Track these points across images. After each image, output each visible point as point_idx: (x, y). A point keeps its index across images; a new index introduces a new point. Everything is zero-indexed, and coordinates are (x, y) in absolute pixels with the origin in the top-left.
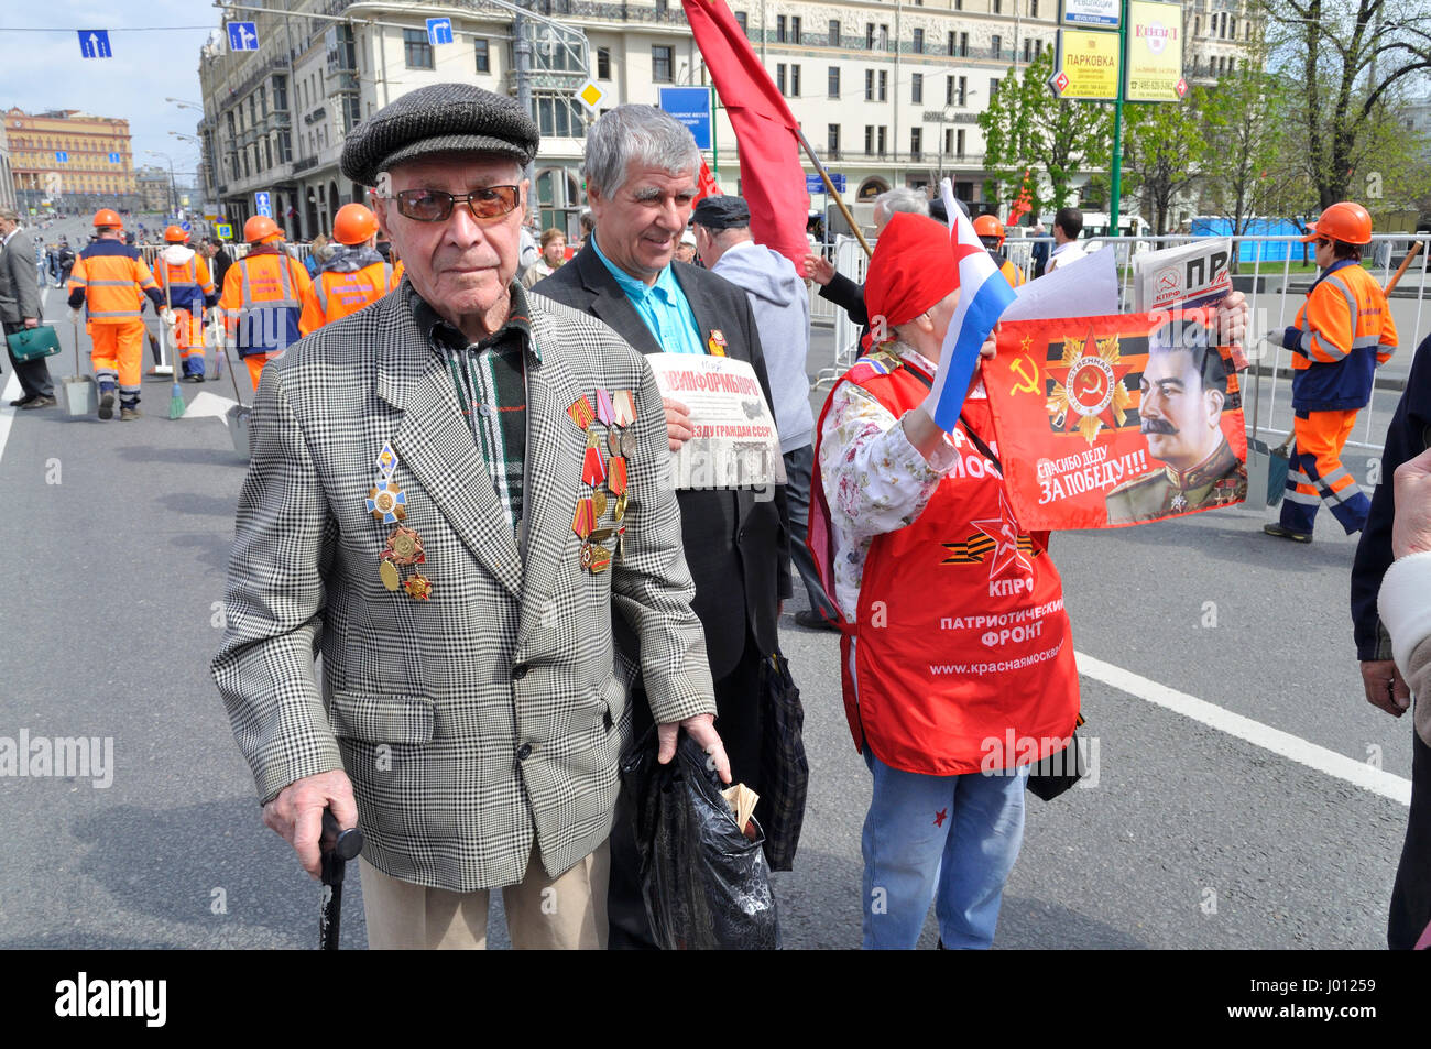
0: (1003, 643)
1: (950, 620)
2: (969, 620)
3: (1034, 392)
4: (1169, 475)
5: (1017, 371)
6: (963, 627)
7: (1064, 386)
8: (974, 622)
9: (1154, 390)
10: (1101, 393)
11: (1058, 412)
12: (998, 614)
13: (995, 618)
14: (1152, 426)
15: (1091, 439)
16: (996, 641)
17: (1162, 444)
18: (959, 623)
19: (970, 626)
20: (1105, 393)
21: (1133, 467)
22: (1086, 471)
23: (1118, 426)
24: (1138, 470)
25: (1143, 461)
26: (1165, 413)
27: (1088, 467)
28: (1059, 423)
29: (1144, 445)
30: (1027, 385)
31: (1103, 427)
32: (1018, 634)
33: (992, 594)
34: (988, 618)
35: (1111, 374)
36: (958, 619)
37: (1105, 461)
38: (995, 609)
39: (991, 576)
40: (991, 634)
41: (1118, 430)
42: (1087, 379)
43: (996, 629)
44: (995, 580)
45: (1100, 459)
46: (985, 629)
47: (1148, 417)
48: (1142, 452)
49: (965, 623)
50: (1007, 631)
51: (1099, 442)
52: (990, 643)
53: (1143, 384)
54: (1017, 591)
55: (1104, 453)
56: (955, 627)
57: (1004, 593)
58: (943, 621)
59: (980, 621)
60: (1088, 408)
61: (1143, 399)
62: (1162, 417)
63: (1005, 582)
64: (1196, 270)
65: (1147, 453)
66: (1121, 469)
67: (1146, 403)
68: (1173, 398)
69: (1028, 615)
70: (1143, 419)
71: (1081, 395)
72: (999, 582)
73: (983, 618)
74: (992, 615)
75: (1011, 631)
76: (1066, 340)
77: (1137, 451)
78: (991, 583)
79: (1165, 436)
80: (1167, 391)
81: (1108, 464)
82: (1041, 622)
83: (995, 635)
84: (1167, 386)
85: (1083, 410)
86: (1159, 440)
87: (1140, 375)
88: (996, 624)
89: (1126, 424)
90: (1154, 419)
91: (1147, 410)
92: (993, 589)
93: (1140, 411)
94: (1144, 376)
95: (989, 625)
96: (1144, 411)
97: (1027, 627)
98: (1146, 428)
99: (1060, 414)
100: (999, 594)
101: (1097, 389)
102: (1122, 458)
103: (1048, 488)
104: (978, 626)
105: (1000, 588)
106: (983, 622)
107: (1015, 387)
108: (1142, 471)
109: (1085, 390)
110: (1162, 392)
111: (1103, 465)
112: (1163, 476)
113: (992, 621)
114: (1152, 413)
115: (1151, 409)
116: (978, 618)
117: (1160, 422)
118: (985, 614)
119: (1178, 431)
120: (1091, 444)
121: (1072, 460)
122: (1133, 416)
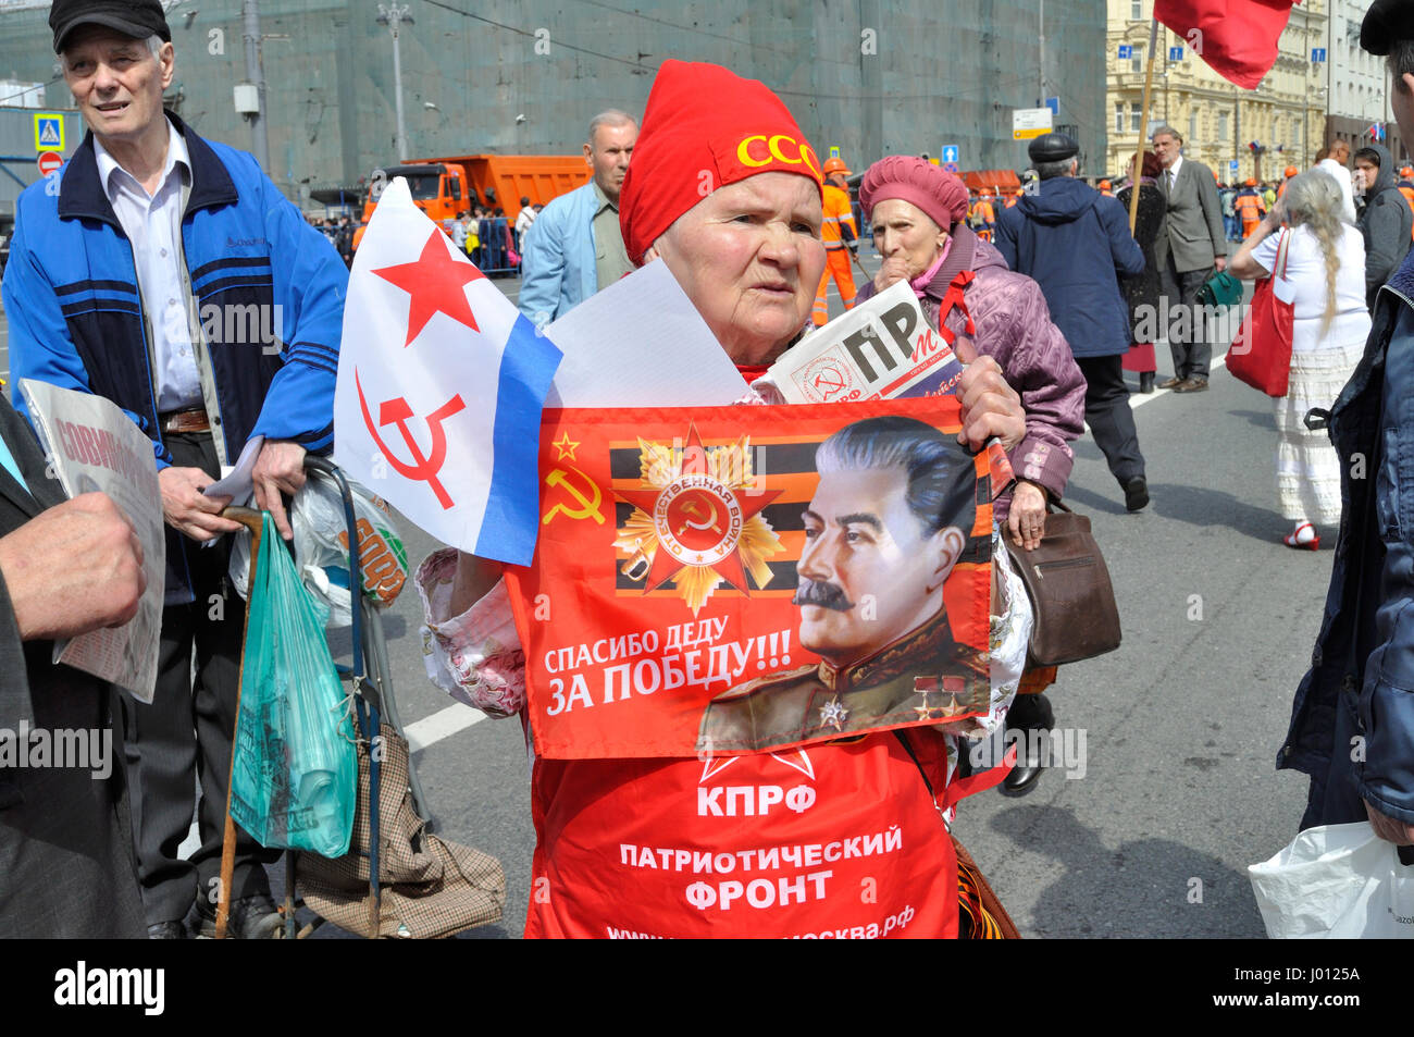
0: (725, 905)
1: (633, 849)
2: (666, 854)
3: (591, 519)
4: (822, 675)
5: (558, 485)
6: (654, 866)
7: (652, 516)
8: (672, 860)
9: (832, 532)
10: (718, 530)
11: (638, 553)
12: (715, 851)
13: (708, 856)
14: (814, 593)
15: (696, 604)
16: (711, 901)
17: (822, 625)
18: (647, 858)
19: (666, 866)
20: (725, 531)
21: (767, 659)
22: (666, 660)
23: (754, 586)
24: (774, 663)
25: (786, 650)
26: (843, 575)
27: (671, 652)
28: (635, 573)
29: (794, 623)
30: (580, 508)
31: (722, 586)
32: (761, 893)
33: (702, 812)
34: (697, 854)
35: (734, 503)
36: (646, 851)
37: (716, 643)
38: (707, 841)
39: (704, 778)
40: (701, 887)
41: (753, 593)
42: (692, 509)
43: (713, 879)
44: (710, 785)
45: (708, 638)
46: (689, 876)
47: (813, 576)
48: (786, 634)
49: (659, 859)
50: (737, 886)
51: (712, 609)
52: (701, 904)
53: (809, 523)
54: (764, 811)
55: (720, 629)
56: (641, 864)
57: (731, 811)
58: (624, 848)
59: (683, 858)
60: (697, 553)
61: (809, 546)
62: (834, 579)
63: (732, 792)
64: (867, 349)
65: (794, 637)
66: (742, 660)
67: (814, 554)
68: (861, 549)
69: (787, 858)
70: (802, 580)
71: (682, 530)
72: (718, 791)
73: (687, 854)
74: (703, 850)
75: (745, 887)
76: (642, 444)
77: (779, 630)
78: (702, 792)
79: (829, 612)
80: (854, 536)
81: (723, 649)
82: (829, 874)
83: (710, 890)
84: (854, 527)
85: (685, 555)
86: (818, 617)
87: (804, 506)
88: (709, 870)
89: (770, 586)
90: (820, 581)
91: (813, 565)
92: (706, 802)
93: (800, 566)
94: (812, 508)
95: (697, 869)
96: (807, 567)
97: (783, 882)
98: (804, 595)
99: (642, 559)
100: (717, 812)
101: (711, 523)
102: (751, 641)
103: (561, 690)
104: (679, 868)
105: (722, 801)
106: (687, 861)
107: (555, 509)
108: (781, 667)
109: (688, 522)
110: (846, 537)
111: (712, 650)
112: (814, 677)
113: (702, 862)
114: (820, 571)
115: (821, 564)
116: (679, 853)
117: (829, 586)
118: (691, 847)
119: (853, 606)
120: (696, 614)
121: (638, 640)
122: (785, 574)
